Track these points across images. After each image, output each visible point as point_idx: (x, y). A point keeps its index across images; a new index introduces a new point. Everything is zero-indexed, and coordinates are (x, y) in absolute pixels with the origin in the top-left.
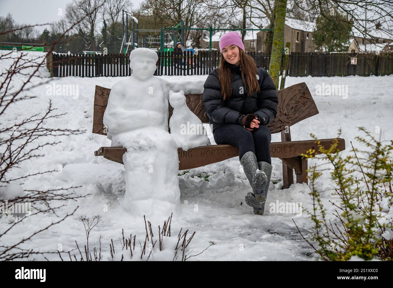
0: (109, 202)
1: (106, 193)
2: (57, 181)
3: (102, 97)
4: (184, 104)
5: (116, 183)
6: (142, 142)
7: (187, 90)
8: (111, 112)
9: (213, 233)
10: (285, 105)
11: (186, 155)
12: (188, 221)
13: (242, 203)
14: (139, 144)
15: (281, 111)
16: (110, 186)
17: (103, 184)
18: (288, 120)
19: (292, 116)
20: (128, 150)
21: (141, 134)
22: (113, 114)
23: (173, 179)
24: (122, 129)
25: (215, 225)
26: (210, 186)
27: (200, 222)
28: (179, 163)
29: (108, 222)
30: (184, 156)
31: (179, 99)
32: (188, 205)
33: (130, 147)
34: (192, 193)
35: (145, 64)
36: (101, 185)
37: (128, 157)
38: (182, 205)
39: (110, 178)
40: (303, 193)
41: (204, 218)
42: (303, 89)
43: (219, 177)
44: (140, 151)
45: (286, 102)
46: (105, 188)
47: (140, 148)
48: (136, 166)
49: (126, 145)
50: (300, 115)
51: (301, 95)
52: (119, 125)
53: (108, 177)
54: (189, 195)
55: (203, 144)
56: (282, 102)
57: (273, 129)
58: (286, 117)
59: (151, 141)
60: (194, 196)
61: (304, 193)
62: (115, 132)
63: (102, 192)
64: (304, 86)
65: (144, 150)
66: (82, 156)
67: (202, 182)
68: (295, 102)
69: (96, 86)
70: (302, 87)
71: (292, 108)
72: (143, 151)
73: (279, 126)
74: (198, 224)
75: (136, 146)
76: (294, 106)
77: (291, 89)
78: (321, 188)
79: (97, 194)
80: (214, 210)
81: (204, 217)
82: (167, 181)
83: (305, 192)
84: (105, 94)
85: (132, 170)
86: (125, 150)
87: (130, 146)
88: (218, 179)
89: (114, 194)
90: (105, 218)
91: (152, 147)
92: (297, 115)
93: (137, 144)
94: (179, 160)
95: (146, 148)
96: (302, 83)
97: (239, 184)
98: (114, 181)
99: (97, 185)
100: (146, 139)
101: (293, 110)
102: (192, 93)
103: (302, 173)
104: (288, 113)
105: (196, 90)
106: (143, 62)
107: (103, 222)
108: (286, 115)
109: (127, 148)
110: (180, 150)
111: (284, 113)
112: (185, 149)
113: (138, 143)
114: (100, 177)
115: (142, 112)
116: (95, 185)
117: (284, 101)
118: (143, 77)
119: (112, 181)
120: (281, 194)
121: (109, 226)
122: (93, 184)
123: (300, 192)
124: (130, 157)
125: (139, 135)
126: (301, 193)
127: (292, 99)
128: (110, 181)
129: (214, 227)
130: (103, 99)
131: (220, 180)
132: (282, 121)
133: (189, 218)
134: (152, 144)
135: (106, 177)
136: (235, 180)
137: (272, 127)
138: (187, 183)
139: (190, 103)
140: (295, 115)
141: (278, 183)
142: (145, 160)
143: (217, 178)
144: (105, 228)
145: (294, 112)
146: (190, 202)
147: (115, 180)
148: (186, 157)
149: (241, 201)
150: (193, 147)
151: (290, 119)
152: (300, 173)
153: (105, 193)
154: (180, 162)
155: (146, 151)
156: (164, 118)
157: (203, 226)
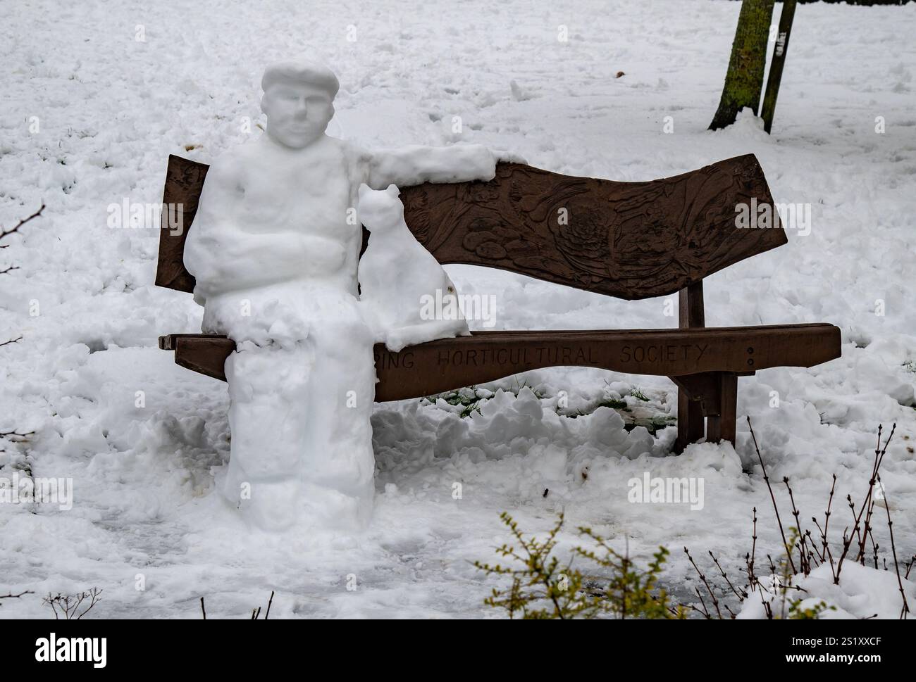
0: (189, 476)
1: (189, 447)
2: (66, 399)
3: (185, 189)
4: (398, 223)
5: (220, 413)
6: (279, 328)
7: (419, 171)
8: (204, 234)
9: (437, 591)
10: (691, 218)
11: (396, 362)
12: (385, 547)
13: (547, 491)
14: (270, 330)
15: (680, 233)
16: (201, 427)
17: (182, 420)
18: (697, 260)
19: (710, 248)
20: (240, 346)
21: (276, 303)
22: (209, 242)
23: (354, 430)
24: (230, 284)
25: (454, 562)
26: (470, 435)
27: (416, 549)
28: (377, 386)
29: (178, 537)
30: (392, 366)
31: (384, 210)
32: (396, 497)
33: (247, 339)
34: (416, 459)
35: (301, 106)
36: (175, 423)
37: (238, 364)
38: (380, 496)
39: (207, 399)
40: (718, 470)
41: (431, 538)
42: (746, 173)
43: (500, 411)
44: (271, 350)
45: (695, 210)
46: (188, 431)
47: (273, 341)
48: (256, 392)
49: (237, 333)
50: (733, 246)
51: (739, 191)
52: (223, 273)
53: (200, 396)
54: (406, 463)
55: (443, 332)
56: (685, 211)
57: (655, 283)
58: (693, 251)
59: (300, 325)
60: (420, 468)
61: (721, 470)
62: (212, 289)
63: (177, 443)
64: (752, 164)
65: (281, 348)
66: (143, 322)
67: (449, 426)
68: (720, 210)
69: (171, 157)
70: (745, 169)
71: (712, 227)
72: (280, 351)
73: (671, 277)
74: (411, 556)
75: (260, 335)
76: (718, 220)
77: (714, 172)
78: (779, 449)
79: (161, 450)
80: (463, 513)
81: (430, 535)
82: (339, 433)
83: (722, 467)
84: (194, 179)
85: (247, 401)
86: (232, 346)
87: (245, 335)
88: (495, 415)
89: (210, 447)
90: (174, 525)
91: (304, 341)
92: (723, 247)
93: (264, 331)
94: (378, 375)
95: (287, 343)
96: (745, 156)
97: (554, 430)
98: (216, 407)
99: (165, 425)
100: (287, 320)
101: (715, 231)
102: (432, 180)
103: (720, 413)
104: (700, 240)
105: (441, 173)
106: (296, 98)
107: (166, 536)
108: (692, 245)
109: (237, 340)
110: (380, 350)
111: (689, 239)
112: (395, 346)
113: (268, 328)
114: (179, 395)
115: (288, 240)
116: (159, 423)
117: (691, 205)
118: (295, 141)
119: (211, 409)
120: (657, 470)
121: (178, 549)
122: (156, 419)
123: (711, 466)
124: (243, 366)
125: (271, 308)
126: (713, 470)
127: (712, 201)
128: (203, 411)
129: (447, 570)
130: (187, 192)
131: (500, 419)
132: (680, 264)
133: (391, 537)
134: (304, 335)
135: (195, 396)
136: (542, 420)
137: (651, 279)
138: (411, 426)
139: (427, 207)
140: (717, 245)
141: (668, 428)
142: (282, 378)
143: (494, 412)
144: (166, 557)
145: (717, 239)
146: (402, 489)
147: (220, 404)
148: (396, 367)
149: (547, 487)
150: (415, 342)
151: (705, 258)
152: (714, 413)
153: (186, 444)
154: (378, 381)
155: (288, 350)
156: (345, 254)
157: (419, 565)
